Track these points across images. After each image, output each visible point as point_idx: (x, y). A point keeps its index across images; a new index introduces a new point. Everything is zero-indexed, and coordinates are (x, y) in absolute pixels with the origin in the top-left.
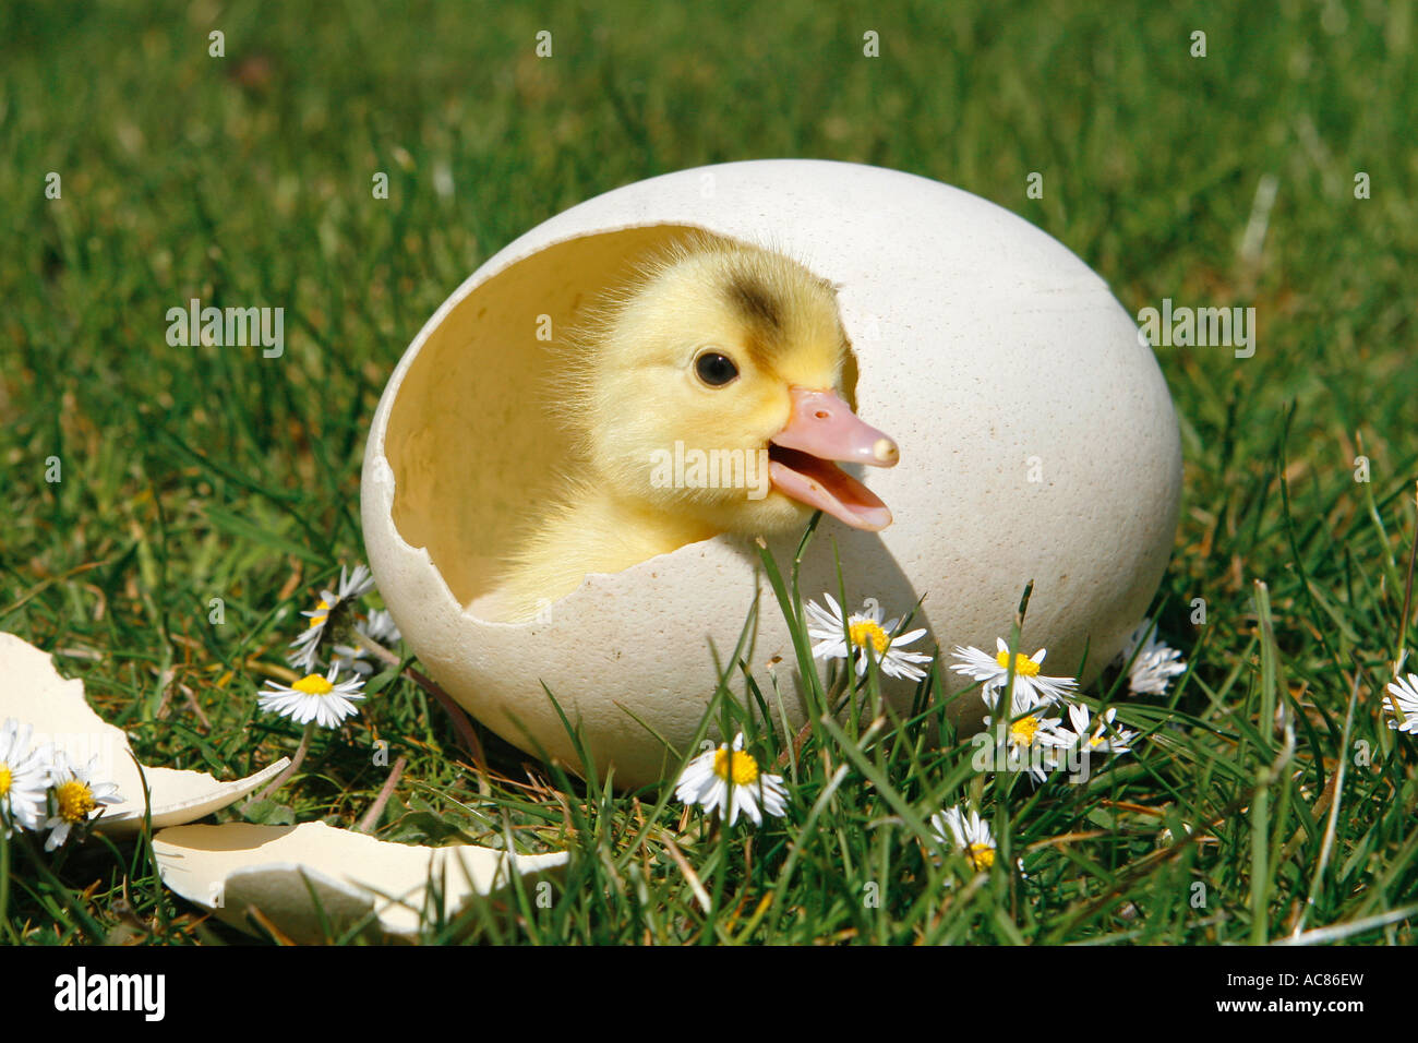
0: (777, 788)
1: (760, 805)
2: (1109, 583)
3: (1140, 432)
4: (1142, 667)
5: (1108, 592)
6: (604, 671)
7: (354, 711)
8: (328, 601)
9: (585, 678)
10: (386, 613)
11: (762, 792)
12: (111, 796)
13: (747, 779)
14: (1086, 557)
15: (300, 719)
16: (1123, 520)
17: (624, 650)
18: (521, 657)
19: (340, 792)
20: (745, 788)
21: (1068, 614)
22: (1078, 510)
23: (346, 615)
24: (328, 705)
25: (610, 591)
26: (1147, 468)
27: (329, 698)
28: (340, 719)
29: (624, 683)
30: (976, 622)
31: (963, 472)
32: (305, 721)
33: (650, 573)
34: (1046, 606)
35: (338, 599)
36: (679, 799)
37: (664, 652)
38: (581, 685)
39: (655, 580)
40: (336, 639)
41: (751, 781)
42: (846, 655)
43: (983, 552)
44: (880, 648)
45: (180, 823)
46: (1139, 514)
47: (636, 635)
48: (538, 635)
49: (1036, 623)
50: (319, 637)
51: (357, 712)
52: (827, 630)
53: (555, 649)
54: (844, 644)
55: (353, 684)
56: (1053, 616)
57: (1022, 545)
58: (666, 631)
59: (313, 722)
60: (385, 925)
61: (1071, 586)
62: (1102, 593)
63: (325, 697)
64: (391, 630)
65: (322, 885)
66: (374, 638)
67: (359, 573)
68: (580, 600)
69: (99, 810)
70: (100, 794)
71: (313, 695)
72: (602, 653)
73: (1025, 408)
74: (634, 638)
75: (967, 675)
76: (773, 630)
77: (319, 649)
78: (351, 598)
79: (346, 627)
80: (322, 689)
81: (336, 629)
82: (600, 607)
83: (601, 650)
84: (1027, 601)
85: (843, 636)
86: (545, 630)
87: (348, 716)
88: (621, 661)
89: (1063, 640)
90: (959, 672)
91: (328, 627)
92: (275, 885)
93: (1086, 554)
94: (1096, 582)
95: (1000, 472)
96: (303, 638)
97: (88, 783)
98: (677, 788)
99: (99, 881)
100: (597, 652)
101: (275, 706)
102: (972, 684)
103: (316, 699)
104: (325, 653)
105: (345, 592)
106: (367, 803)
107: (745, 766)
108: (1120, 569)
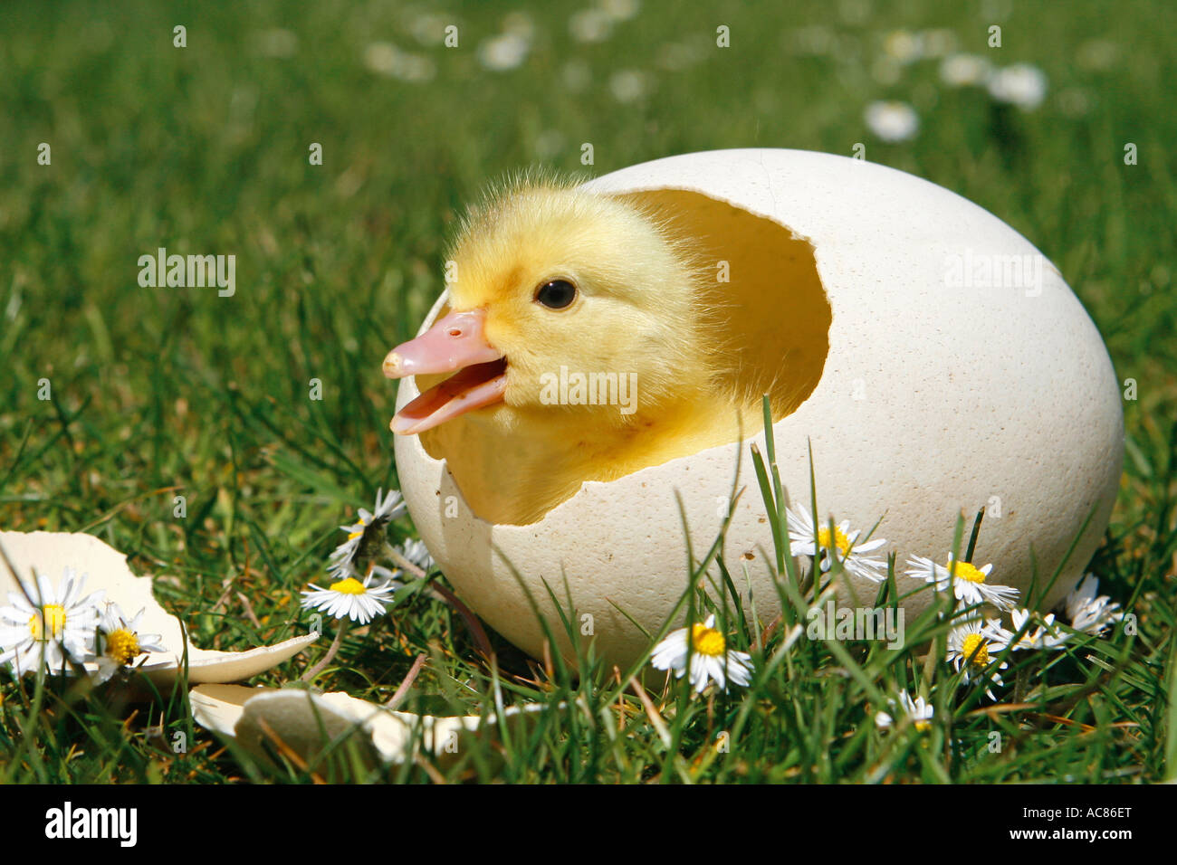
0: (745, 663)
1: (725, 671)
2: (1053, 524)
3: (1085, 395)
4: (1082, 609)
5: (1052, 534)
6: (597, 572)
7: (383, 611)
8: (365, 517)
9: (581, 578)
10: (421, 542)
11: (727, 662)
12: (155, 646)
13: (716, 651)
14: (1032, 497)
15: (335, 614)
16: (1067, 469)
17: (615, 552)
18: (524, 557)
19: (369, 686)
20: (714, 659)
21: (1015, 548)
22: (1026, 454)
23: (380, 532)
24: (359, 603)
25: (604, 498)
26: (1091, 427)
27: (362, 598)
28: (370, 616)
29: (614, 583)
30: (931, 546)
31: (923, 410)
32: (339, 616)
33: (641, 482)
34: (995, 538)
35: (373, 518)
36: (654, 666)
37: (651, 555)
38: (577, 585)
39: (644, 489)
40: (370, 553)
41: (719, 653)
42: (813, 554)
43: (939, 483)
44: (844, 551)
45: (218, 680)
46: (1082, 466)
47: (626, 539)
48: (540, 537)
49: (987, 552)
50: (355, 550)
51: (385, 612)
52: (798, 533)
53: (554, 550)
54: (813, 545)
55: (383, 590)
56: (1001, 549)
57: (974, 480)
58: (652, 536)
59: (347, 617)
60: (381, 754)
61: (1019, 521)
62: (1045, 533)
63: (357, 596)
64: (426, 557)
65: (327, 711)
66: (411, 561)
67: (392, 496)
68: (578, 505)
69: (143, 656)
70: (144, 643)
71: (347, 593)
72: (596, 555)
73: (981, 359)
74: (623, 541)
75: (919, 579)
76: (748, 540)
77: (355, 559)
78: (383, 519)
79: (380, 542)
80: (355, 590)
81: (370, 544)
82: (595, 511)
83: (595, 552)
84: (979, 528)
85: (812, 538)
86: (546, 533)
87: (377, 615)
88: (613, 562)
89: (1011, 572)
90: (912, 576)
91: (364, 541)
92: (286, 711)
93: (1032, 495)
94: (1041, 522)
95: (957, 413)
96: (342, 549)
97: (136, 633)
98: (652, 657)
99: (136, 712)
100: (592, 553)
101: (313, 603)
102: (925, 584)
103: (350, 597)
104: (360, 564)
105: (379, 511)
106: (391, 694)
107: (716, 641)
108: (1064, 514)
